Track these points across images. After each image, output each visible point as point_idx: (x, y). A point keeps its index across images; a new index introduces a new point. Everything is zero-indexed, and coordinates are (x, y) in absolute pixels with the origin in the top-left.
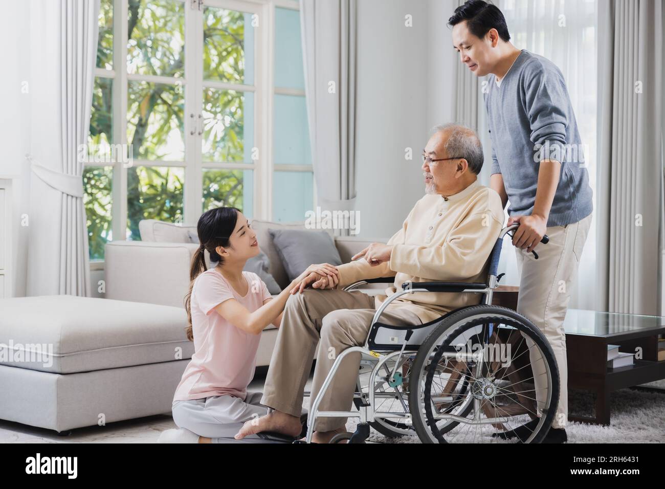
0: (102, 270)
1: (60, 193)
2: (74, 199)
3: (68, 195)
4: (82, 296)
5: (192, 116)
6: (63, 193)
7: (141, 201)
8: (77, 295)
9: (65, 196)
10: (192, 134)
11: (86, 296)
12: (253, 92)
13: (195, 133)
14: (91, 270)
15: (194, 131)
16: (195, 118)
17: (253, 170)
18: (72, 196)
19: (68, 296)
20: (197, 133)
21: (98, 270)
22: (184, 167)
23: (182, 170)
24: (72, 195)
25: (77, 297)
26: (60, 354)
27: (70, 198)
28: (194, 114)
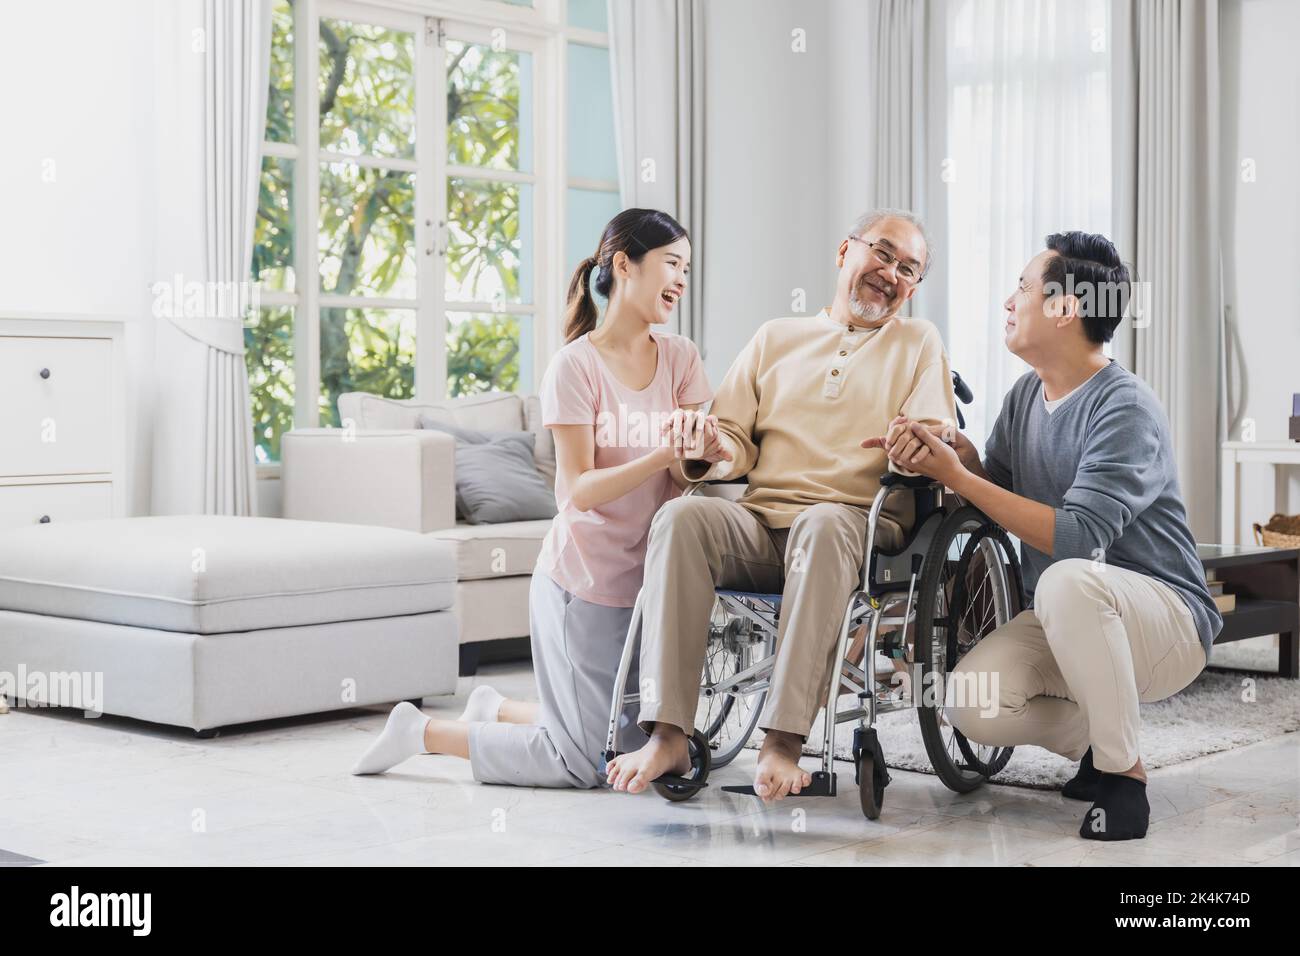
0: (277, 478)
1: (206, 348)
2: (229, 357)
3: (218, 350)
4: (243, 515)
5: (428, 224)
6: (210, 347)
7: (353, 378)
8: (235, 514)
9: (213, 351)
10: (428, 253)
11: (249, 514)
12: (532, 184)
13: (434, 251)
14: (259, 479)
15: (431, 249)
16: (432, 227)
17: (532, 315)
18: (226, 353)
19: (219, 518)
20: (437, 252)
21: (270, 478)
22: (416, 309)
23: (412, 313)
24: (225, 349)
25: (235, 518)
26: (198, 600)
27: (221, 355)
28: (431, 220)
